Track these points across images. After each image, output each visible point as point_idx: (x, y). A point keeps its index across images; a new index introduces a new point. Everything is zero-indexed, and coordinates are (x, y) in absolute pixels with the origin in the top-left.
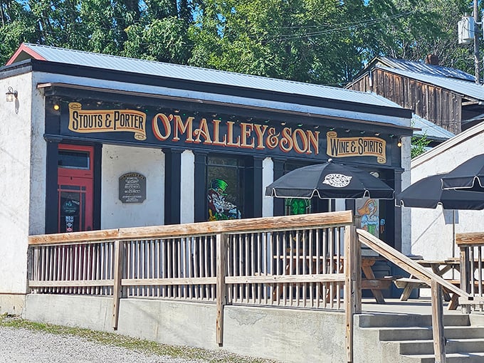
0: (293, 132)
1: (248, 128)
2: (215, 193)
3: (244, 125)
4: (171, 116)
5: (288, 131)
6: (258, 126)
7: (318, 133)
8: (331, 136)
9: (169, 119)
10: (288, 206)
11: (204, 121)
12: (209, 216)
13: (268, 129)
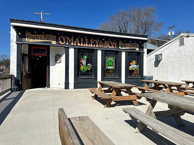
0: (108, 42)
1: (93, 41)
2: (83, 59)
3: (92, 40)
4: (65, 37)
5: (106, 42)
6: (96, 41)
7: (116, 42)
8: (121, 43)
9: (65, 38)
10: (107, 63)
11: (77, 39)
12: (81, 66)
13: (99, 41)
